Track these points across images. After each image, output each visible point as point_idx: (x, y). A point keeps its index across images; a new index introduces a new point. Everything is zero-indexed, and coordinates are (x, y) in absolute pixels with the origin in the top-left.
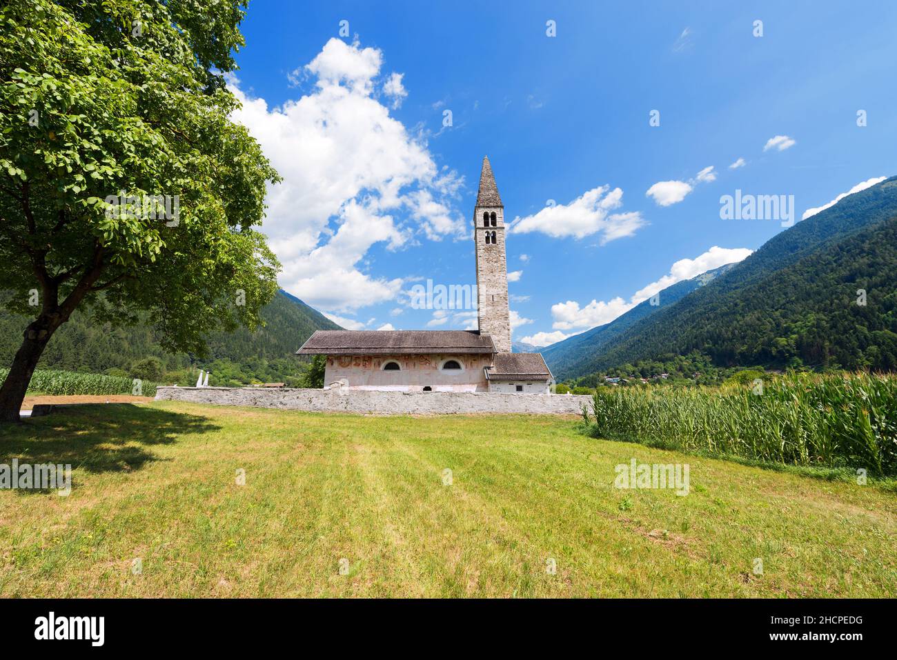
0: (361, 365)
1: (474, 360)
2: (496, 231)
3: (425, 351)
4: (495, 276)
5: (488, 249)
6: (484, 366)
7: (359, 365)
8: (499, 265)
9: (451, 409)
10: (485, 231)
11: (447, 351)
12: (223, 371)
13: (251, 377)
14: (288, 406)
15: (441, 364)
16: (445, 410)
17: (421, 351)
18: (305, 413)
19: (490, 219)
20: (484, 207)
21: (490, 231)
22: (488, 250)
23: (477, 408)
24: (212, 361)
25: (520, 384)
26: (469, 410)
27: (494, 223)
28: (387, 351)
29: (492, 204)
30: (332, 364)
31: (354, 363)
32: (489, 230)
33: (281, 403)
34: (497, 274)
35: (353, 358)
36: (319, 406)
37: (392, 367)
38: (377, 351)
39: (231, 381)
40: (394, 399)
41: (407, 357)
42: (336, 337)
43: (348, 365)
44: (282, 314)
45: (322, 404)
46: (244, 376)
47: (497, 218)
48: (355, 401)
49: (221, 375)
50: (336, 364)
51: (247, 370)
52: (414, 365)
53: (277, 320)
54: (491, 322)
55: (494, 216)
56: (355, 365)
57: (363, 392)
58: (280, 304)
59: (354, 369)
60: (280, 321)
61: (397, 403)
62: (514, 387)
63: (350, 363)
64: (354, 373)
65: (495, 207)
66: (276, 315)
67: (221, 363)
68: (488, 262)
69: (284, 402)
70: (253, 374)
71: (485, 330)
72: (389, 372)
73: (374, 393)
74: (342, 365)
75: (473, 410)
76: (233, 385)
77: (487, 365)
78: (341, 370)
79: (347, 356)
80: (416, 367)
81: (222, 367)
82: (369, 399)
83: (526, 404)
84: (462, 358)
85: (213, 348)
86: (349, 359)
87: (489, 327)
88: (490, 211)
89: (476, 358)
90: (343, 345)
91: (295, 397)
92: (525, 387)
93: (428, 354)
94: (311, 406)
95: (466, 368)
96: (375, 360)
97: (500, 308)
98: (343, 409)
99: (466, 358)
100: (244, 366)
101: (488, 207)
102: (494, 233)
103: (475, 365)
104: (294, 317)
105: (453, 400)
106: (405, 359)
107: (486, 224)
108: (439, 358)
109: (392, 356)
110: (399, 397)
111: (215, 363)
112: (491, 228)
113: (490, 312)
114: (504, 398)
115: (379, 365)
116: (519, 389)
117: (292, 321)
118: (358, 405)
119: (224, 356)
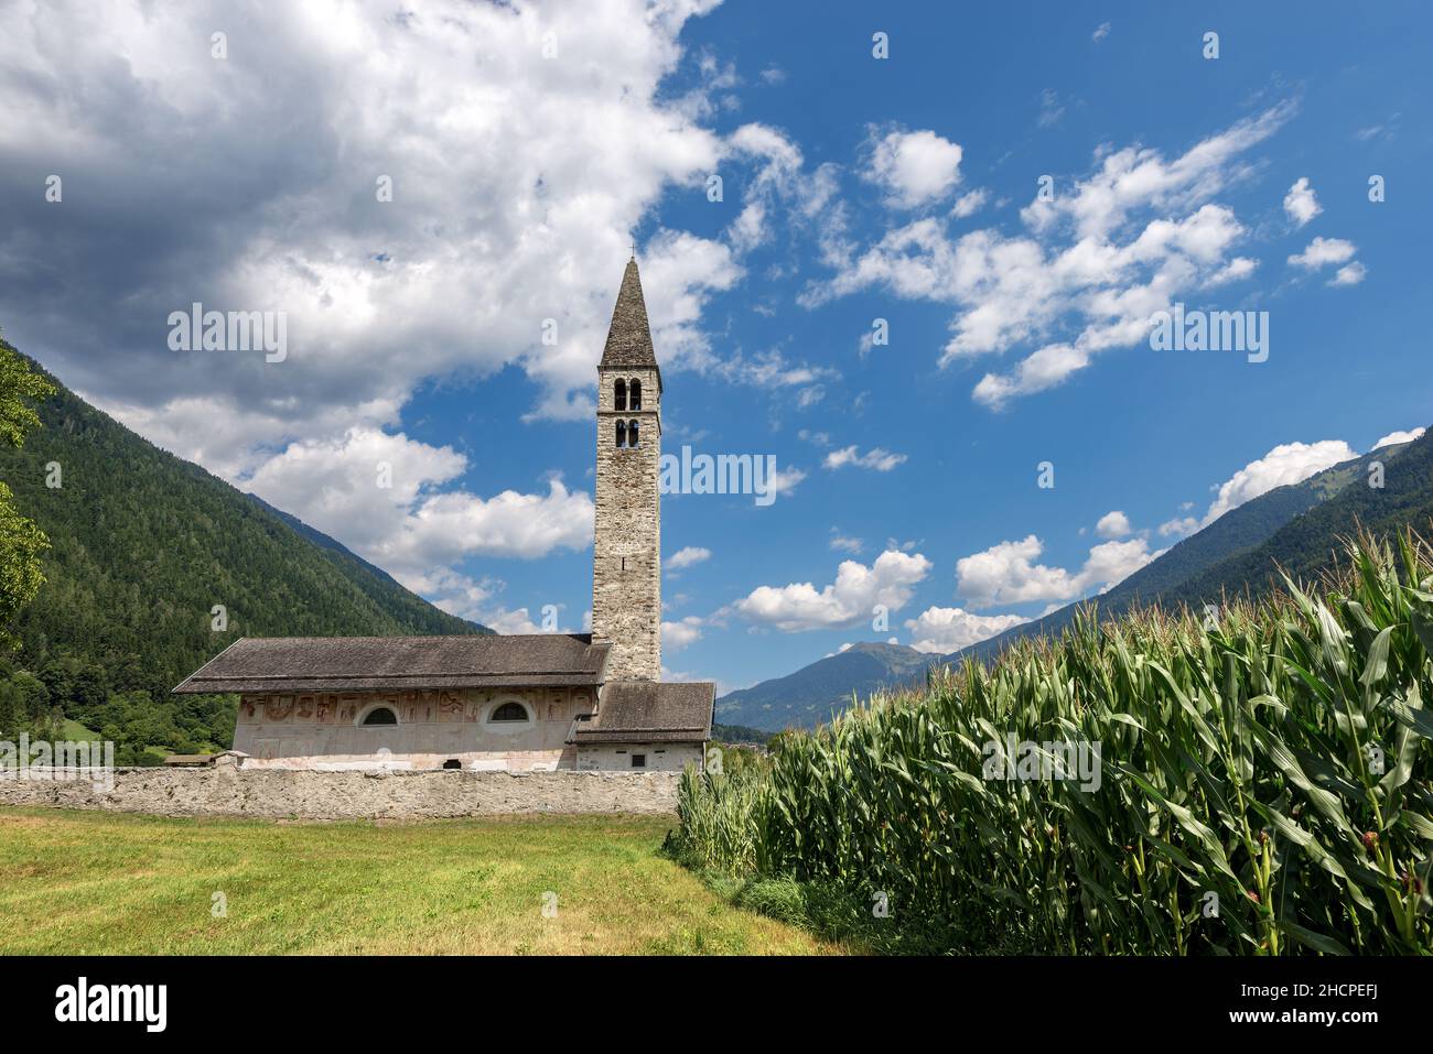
0: (314, 715)
1: (558, 701)
2: (639, 419)
3: (450, 682)
4: (630, 517)
5: (618, 458)
6: (577, 713)
7: (310, 713)
8: (640, 492)
9: (462, 807)
10: (615, 419)
11: (497, 682)
12: (129, 725)
13: (199, 740)
14: (124, 805)
15: (485, 712)
16: (448, 809)
17: (441, 683)
18: (154, 820)
19: (629, 393)
20: (616, 368)
21: (627, 420)
22: (619, 460)
23: (515, 803)
24: (103, 700)
25: (639, 751)
26: (497, 809)
27: (636, 402)
28: (369, 683)
29: (633, 362)
30: (251, 714)
31: (300, 710)
32: (623, 418)
33: (110, 798)
34: (634, 512)
35: (298, 701)
36: (187, 803)
37: (382, 717)
38: (348, 684)
39: (149, 750)
40: (344, 787)
41: (415, 697)
42: (275, 653)
43: (285, 716)
44: (288, 578)
45: (195, 799)
46: (181, 736)
47: (643, 392)
48: (262, 792)
49: (123, 736)
50: (259, 713)
51: (193, 721)
52: (428, 714)
53: (275, 594)
54: (616, 616)
55: (636, 386)
56: (300, 714)
57: (282, 773)
58: (285, 554)
59: (297, 722)
60: (282, 596)
61: (350, 795)
62: (627, 758)
63: (290, 710)
64: (296, 733)
65: (639, 368)
66: (275, 581)
67: (125, 703)
68: (617, 483)
69: (116, 797)
70: (206, 732)
71: (602, 635)
72: (371, 729)
73: (303, 774)
74: (274, 715)
75: (507, 808)
76: (153, 762)
77: (584, 711)
78: (271, 726)
79: (286, 696)
80: (432, 717)
81: (128, 714)
82: (293, 787)
83: (618, 792)
84: (532, 696)
85: (107, 667)
86: (290, 701)
87: (611, 627)
88: (627, 377)
89: (561, 695)
90: (283, 672)
91: (140, 786)
92: (651, 758)
93: (459, 690)
94: (172, 804)
95: (539, 718)
96: (343, 704)
97: (636, 586)
98: (238, 810)
99: (540, 697)
100: (183, 712)
101: (625, 368)
102: (633, 422)
103: (558, 711)
104: (320, 585)
105: (468, 786)
106: (409, 700)
107: (620, 404)
108: (482, 698)
109: (380, 693)
110: (355, 783)
111: (112, 703)
112: (627, 414)
113: (614, 594)
114: (573, 781)
115: (353, 713)
116: (639, 762)
117: (314, 594)
118: (270, 800)
119: (135, 686)
